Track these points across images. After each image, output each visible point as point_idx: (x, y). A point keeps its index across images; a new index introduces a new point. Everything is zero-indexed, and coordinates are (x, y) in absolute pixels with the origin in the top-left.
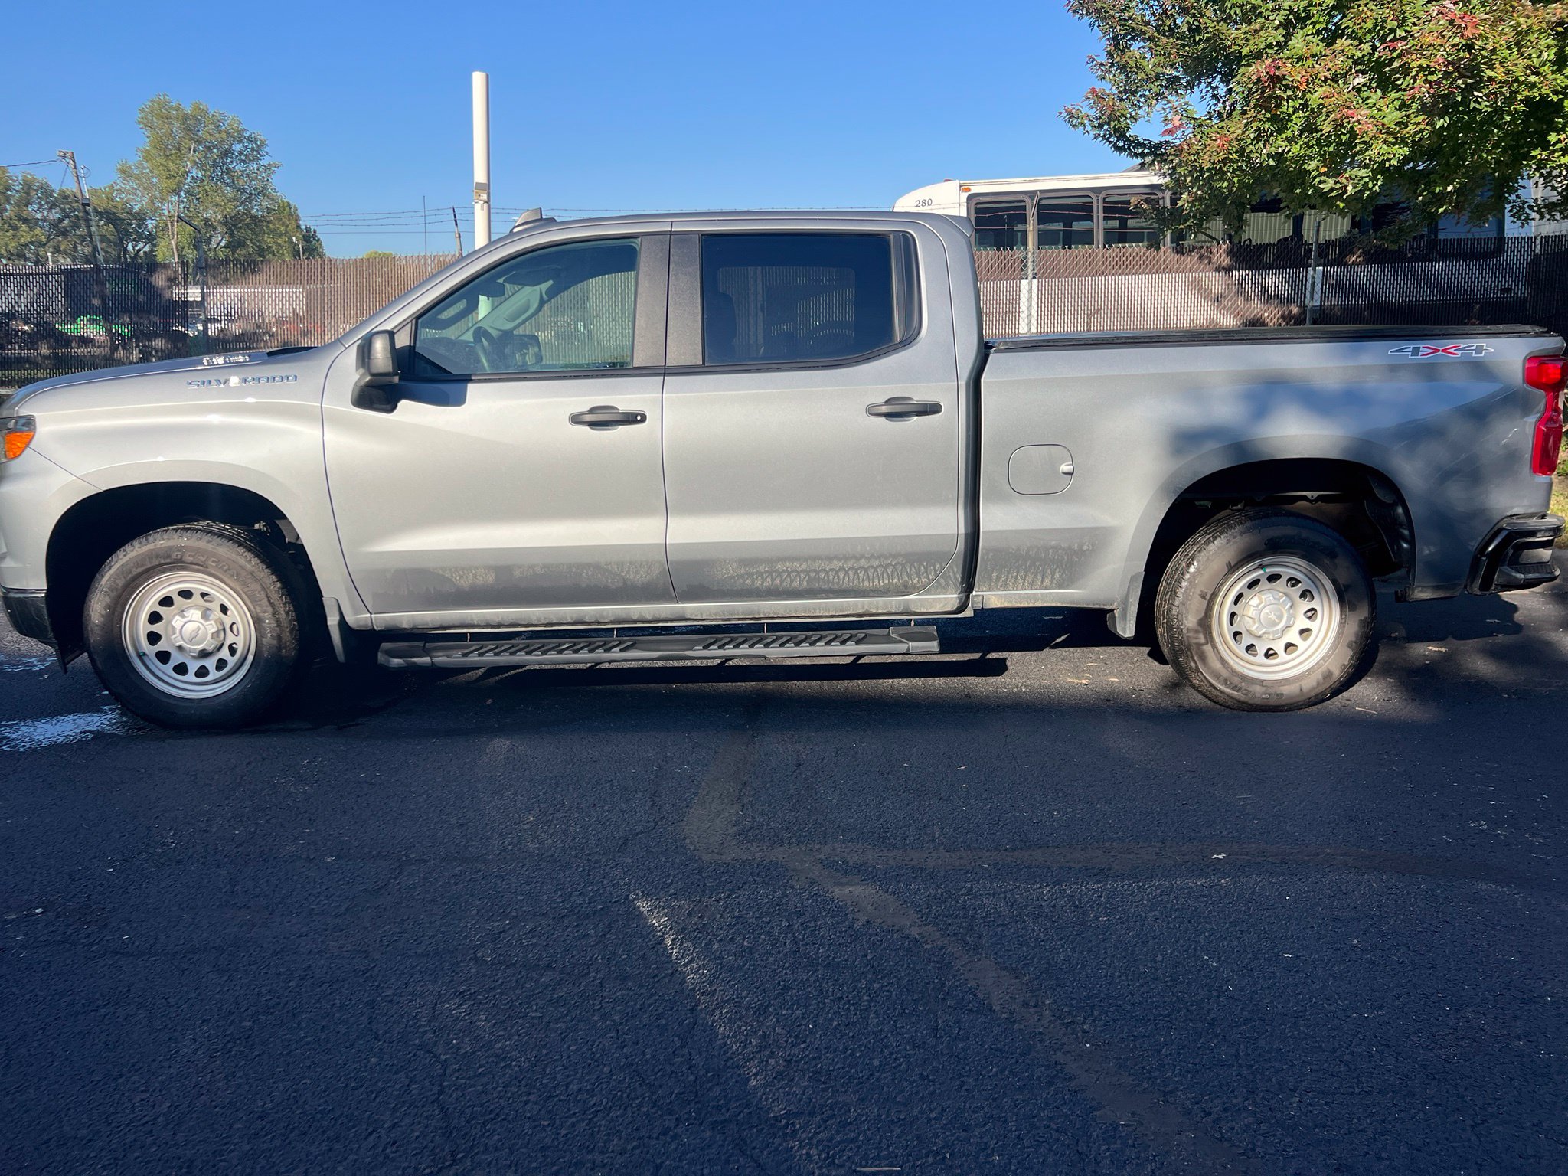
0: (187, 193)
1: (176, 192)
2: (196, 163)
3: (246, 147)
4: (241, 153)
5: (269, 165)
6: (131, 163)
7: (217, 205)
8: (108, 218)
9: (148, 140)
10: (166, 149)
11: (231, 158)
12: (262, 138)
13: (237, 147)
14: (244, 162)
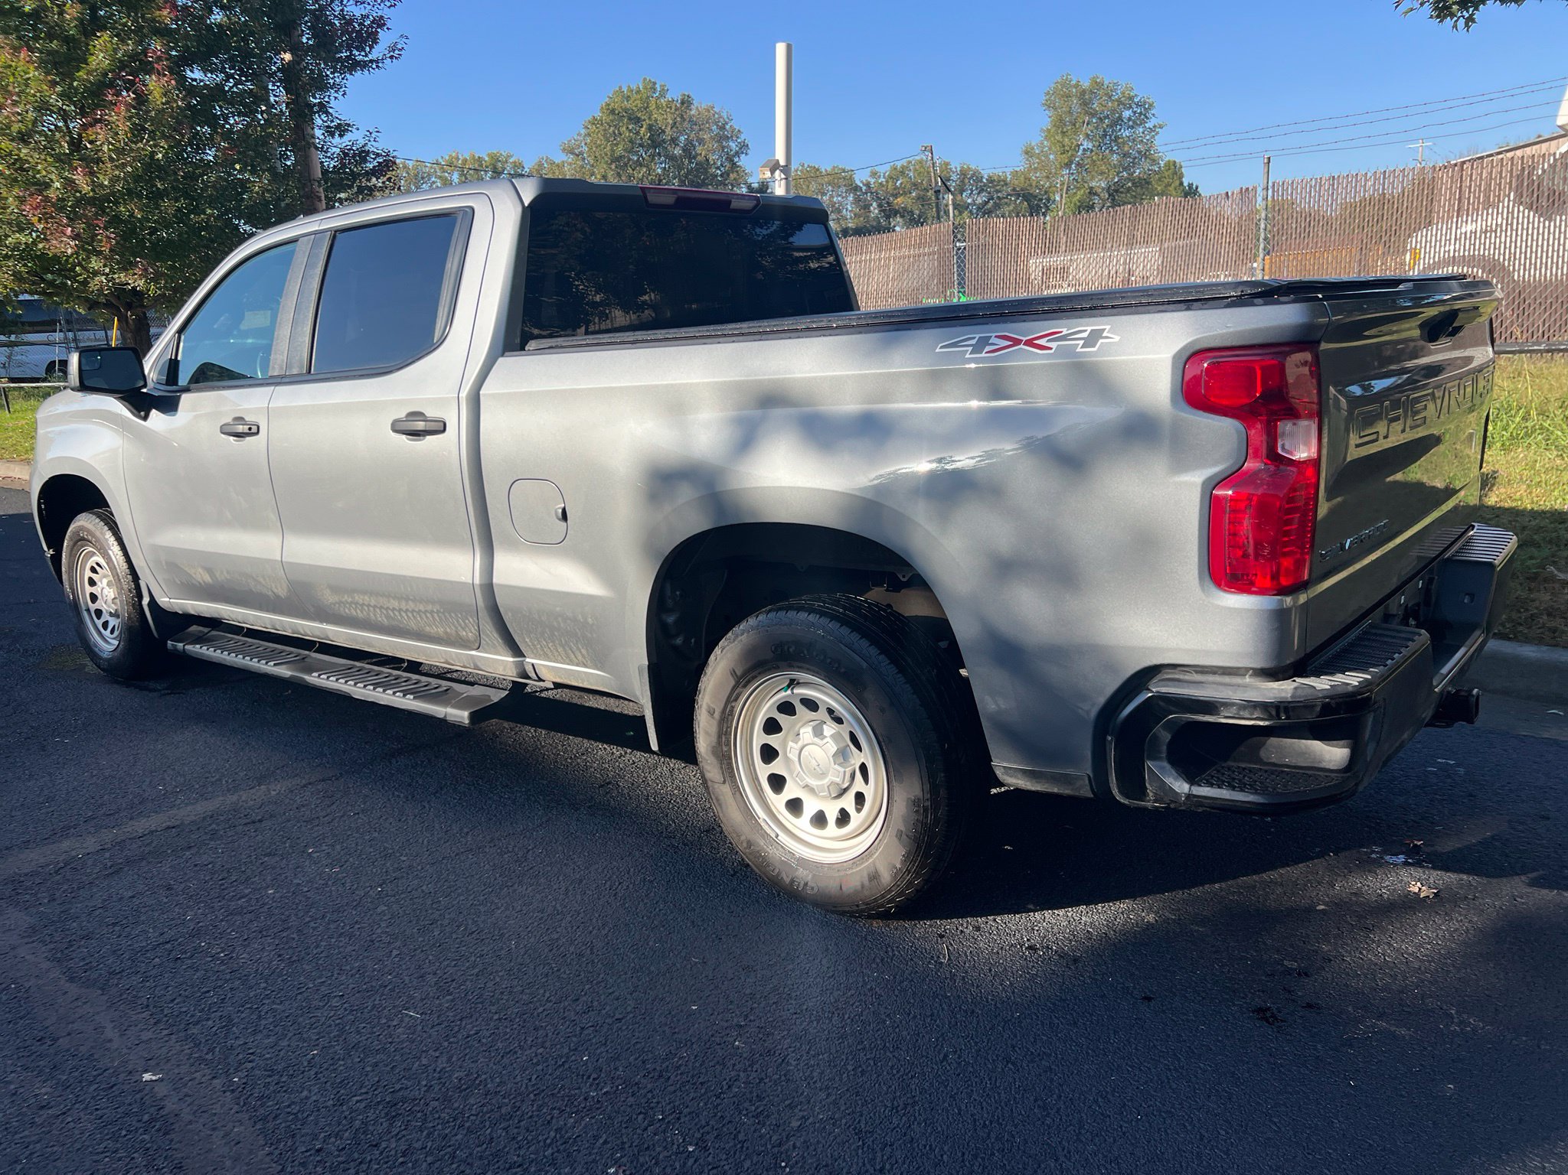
0: (1078, 164)
1: (1068, 165)
2: (1087, 136)
3: (1135, 113)
4: (1129, 119)
5: (1155, 126)
6: (1033, 144)
7: (1102, 173)
8: (1024, 196)
9: (1049, 120)
10: (1063, 126)
11: (1121, 125)
12: (1150, 101)
13: (1127, 114)
14: (1132, 127)
